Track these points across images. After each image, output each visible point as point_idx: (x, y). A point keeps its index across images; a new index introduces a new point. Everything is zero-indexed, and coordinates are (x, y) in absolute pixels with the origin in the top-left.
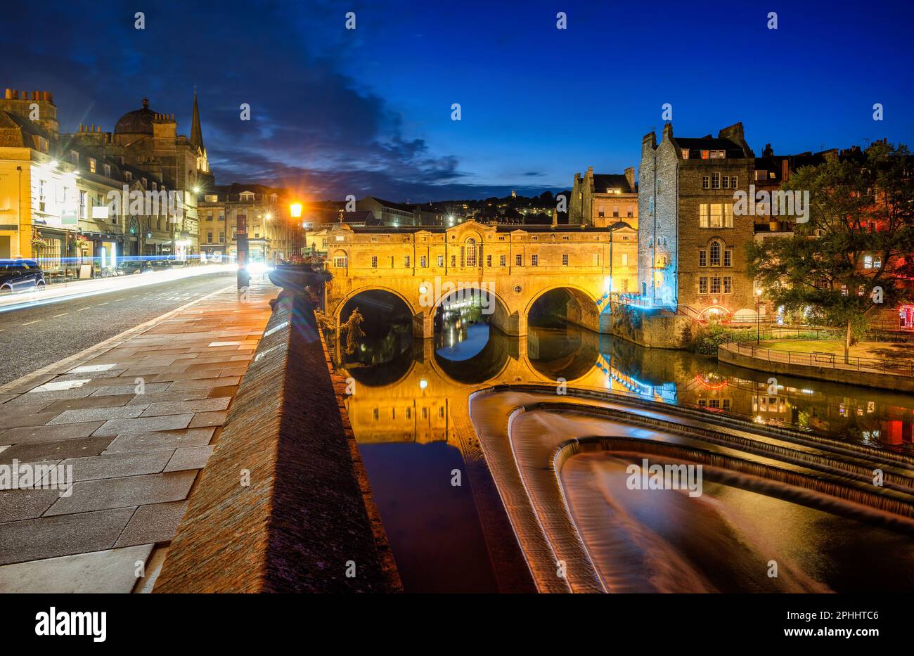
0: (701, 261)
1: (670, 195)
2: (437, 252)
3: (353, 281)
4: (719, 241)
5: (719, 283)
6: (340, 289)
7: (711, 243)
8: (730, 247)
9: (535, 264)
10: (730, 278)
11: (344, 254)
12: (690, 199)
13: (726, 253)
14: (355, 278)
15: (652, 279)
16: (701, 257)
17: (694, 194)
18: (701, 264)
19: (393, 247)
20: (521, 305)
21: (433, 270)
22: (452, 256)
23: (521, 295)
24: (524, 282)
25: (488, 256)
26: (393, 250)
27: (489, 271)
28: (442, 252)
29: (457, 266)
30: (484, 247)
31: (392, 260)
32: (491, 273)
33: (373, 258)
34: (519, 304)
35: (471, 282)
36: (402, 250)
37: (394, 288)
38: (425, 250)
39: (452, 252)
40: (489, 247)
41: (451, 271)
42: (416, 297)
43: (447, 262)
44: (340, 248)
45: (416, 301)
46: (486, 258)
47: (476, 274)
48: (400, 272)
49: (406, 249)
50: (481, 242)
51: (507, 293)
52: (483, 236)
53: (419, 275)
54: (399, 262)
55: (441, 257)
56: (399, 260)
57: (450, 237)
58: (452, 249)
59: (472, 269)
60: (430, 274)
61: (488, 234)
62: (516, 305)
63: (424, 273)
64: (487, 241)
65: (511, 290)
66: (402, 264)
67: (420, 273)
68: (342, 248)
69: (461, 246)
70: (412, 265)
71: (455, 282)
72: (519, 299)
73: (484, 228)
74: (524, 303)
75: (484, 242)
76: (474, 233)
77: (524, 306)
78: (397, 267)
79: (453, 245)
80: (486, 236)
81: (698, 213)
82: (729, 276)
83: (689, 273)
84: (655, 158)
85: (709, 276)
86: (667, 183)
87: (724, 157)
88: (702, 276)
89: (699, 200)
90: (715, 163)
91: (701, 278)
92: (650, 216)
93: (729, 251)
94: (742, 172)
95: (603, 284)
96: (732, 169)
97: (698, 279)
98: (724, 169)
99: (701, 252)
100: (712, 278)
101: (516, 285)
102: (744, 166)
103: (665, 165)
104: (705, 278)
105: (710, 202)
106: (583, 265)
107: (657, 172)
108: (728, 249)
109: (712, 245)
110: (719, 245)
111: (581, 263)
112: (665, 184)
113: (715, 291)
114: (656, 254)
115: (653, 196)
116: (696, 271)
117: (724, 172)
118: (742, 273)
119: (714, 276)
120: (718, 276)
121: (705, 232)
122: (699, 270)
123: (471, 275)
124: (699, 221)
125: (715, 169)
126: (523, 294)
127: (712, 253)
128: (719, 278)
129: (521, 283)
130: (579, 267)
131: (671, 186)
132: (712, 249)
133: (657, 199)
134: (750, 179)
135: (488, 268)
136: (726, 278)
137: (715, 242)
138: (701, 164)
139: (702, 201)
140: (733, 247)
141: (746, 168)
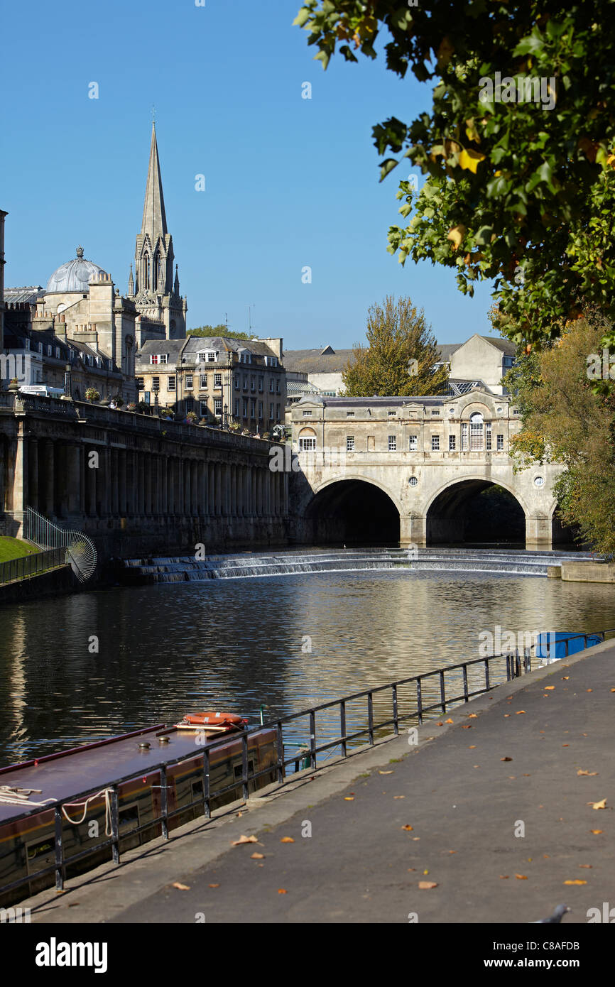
2: (433, 430)
11: (313, 434)
19: (375, 424)
20: (544, 502)
21: (425, 455)
22: (451, 437)
23: (543, 490)
24: (547, 471)
25: (499, 436)
26: (375, 428)
27: (499, 456)
28: (438, 431)
29: (458, 449)
30: (493, 424)
31: (373, 442)
32: (501, 459)
33: (350, 439)
34: (541, 501)
35: (476, 472)
36: (386, 429)
37: (375, 478)
38: (416, 429)
39: (451, 430)
40: (500, 425)
41: (449, 457)
42: (404, 491)
43: (444, 444)
44: (307, 426)
45: (404, 495)
46: (496, 438)
47: (483, 460)
48: (384, 457)
49: (390, 426)
50: (490, 416)
51: (525, 486)
52: (492, 410)
53: (407, 461)
54: (382, 444)
55: (436, 438)
56: (382, 441)
57: (448, 411)
58: (450, 428)
59: (477, 454)
60: (421, 460)
61: (498, 406)
62: (537, 503)
63: (414, 459)
64: (497, 416)
65: (530, 483)
66: (386, 447)
67: (409, 458)
68: (311, 426)
69: (463, 422)
70: (399, 447)
71: (454, 470)
72: (540, 495)
73: (494, 399)
74: (547, 500)
75: (494, 418)
76: (480, 405)
77: (547, 504)
78: (379, 451)
79: (452, 420)
80: (496, 409)
101: (536, 474)
123: (477, 462)
126: (547, 487)
129: (544, 472)
135: (499, 452)
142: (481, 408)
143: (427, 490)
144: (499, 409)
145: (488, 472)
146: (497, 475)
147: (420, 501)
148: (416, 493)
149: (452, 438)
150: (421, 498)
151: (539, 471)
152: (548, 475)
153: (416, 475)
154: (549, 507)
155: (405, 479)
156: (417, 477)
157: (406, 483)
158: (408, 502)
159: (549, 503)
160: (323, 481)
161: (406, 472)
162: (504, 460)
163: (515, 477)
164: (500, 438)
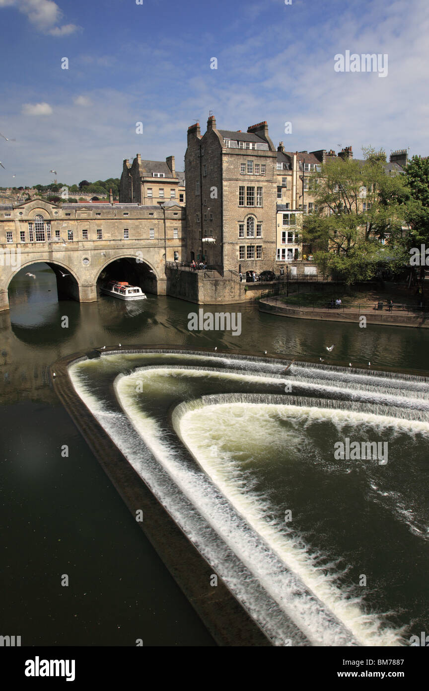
0: (240, 233)
1: (215, 177)
2: (7, 228)
4: (253, 216)
5: (253, 250)
7: (247, 218)
8: (260, 222)
10: (260, 246)
13: (258, 226)
15: (200, 249)
16: (240, 230)
17: (234, 177)
18: (240, 236)
20: (90, 275)
22: (21, 232)
24: (91, 254)
25: (56, 232)
27: (58, 245)
28: (11, 228)
29: (27, 241)
30: (52, 223)
34: (88, 274)
35: (42, 256)
39: (21, 228)
40: (57, 223)
41: (21, 247)
43: (16, 239)
47: (46, 248)
50: (49, 218)
51: (77, 265)
52: (51, 213)
55: (10, 234)
57: (18, 214)
58: (21, 226)
59: (42, 244)
61: (55, 210)
62: (86, 275)
64: (55, 218)
65: (80, 263)
69: (30, 222)
71: (26, 256)
72: (88, 270)
73: (51, 205)
74: (92, 274)
75: (52, 219)
76: (42, 210)
77: (92, 276)
79: (22, 221)
80: (53, 213)
81: (238, 193)
82: (260, 245)
83: (231, 243)
84: (201, 146)
85: (246, 245)
86: (212, 168)
87: (256, 149)
88: (241, 245)
89: (238, 183)
90: (249, 153)
91: (240, 247)
92: (196, 196)
93: (260, 225)
94: (268, 162)
95: (159, 253)
96: (262, 158)
97: (238, 248)
98: (256, 158)
99: (240, 226)
100: (248, 247)
101: (84, 257)
102: (270, 157)
103: (210, 152)
104: (243, 247)
105: (246, 185)
106: (141, 238)
107: (203, 158)
108: (259, 223)
109: (248, 220)
110: (253, 219)
111: (140, 236)
112: (210, 168)
113: (250, 257)
114: (204, 228)
115: (199, 179)
116: (236, 241)
117: (256, 160)
118: (268, 242)
119: (249, 245)
120: (252, 245)
121: (243, 209)
122: (239, 241)
123: (42, 249)
124: (238, 200)
125: (250, 158)
126: (91, 265)
127: (248, 226)
128: (253, 247)
129: (89, 255)
130: (138, 240)
131: (216, 170)
132: (248, 223)
133: (203, 182)
134: (273, 167)
135: (57, 243)
136: (257, 247)
137: (250, 218)
138: (239, 153)
139: (240, 184)
140: (262, 222)
141: (271, 159)
142: (42, 212)
144: (56, 213)
145: (51, 256)
146: (57, 258)
147: (2, 280)
151: (85, 254)
152: (92, 257)
154: (94, 277)
159: (94, 275)
162: (61, 248)
163: (70, 259)
164: (58, 232)
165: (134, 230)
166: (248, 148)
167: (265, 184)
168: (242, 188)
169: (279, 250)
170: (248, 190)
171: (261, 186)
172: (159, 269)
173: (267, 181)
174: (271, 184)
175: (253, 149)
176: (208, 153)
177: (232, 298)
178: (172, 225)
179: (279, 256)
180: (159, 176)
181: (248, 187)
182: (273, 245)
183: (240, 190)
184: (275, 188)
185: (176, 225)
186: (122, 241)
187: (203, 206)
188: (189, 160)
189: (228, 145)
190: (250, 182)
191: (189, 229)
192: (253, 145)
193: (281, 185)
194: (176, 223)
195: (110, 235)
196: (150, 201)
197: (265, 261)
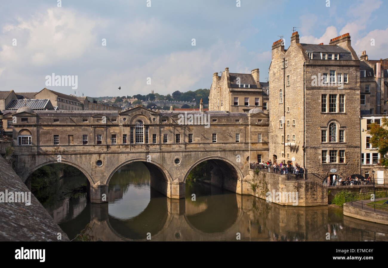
0: (322, 138)
1: (297, 87)
2: (112, 131)
3: (37, 157)
4: (335, 122)
5: (336, 155)
6: (25, 163)
7: (329, 123)
8: (343, 127)
9: (190, 141)
10: (343, 151)
11: (29, 133)
12: (315, 91)
13: (340, 131)
14: (39, 154)
15: (283, 152)
16: (322, 134)
18: (322, 141)
19: (73, 128)
20: (181, 174)
21: (108, 147)
22: (123, 135)
23: (180, 166)
24: (182, 155)
26: (73, 130)
27: (154, 147)
28: (116, 131)
29: (128, 143)
30: (150, 127)
31: (72, 138)
32: (155, 149)
33: (56, 136)
34: (179, 173)
35: (140, 156)
36: (81, 130)
37: (74, 162)
38: (102, 131)
39: (124, 131)
41: (123, 148)
42: (94, 170)
43: (119, 140)
44: (25, 128)
45: (93, 173)
46: (152, 136)
47: (144, 150)
48: (80, 149)
49: (84, 129)
50: (149, 123)
51: (169, 165)
52: (150, 119)
53: (96, 151)
54: (78, 140)
55: (114, 136)
56: (78, 138)
57: (122, 119)
58: (124, 129)
59: (140, 146)
60: (105, 150)
62: (177, 174)
63: (100, 149)
64: (153, 123)
65: (172, 162)
66: (81, 142)
67: (97, 149)
68: (27, 128)
69: (131, 126)
70: (90, 142)
71: (127, 156)
72: (178, 170)
73: (150, 112)
74: (182, 172)
75: (151, 124)
76: (142, 116)
77: (183, 175)
78: (76, 144)
79: (125, 126)
80: (152, 119)
81: (320, 101)
82: (343, 149)
83: (314, 148)
84: (284, 59)
85: (328, 149)
86: (295, 78)
87: (338, 59)
88: (324, 149)
89: (321, 91)
90: (332, 63)
91: (323, 151)
92: (280, 104)
93: (343, 131)
94: (351, 70)
95: (243, 156)
96: (345, 68)
97: (320, 152)
98: (338, 68)
99: (322, 131)
100: (330, 151)
101: (176, 157)
102: (352, 66)
103: (293, 64)
104: (326, 151)
105: (328, 92)
106: (228, 142)
107: (286, 70)
108: (342, 129)
109: (330, 125)
110: (335, 125)
111: (227, 140)
112: (293, 78)
113: (333, 162)
114: (286, 133)
115: (282, 88)
116: (319, 146)
117: (339, 70)
118: (352, 147)
119: (332, 149)
120: (335, 149)
121: (325, 115)
122: (321, 145)
123: (140, 150)
124: (321, 107)
125: (332, 68)
126: (182, 165)
127: (330, 132)
128: (336, 151)
129: (180, 156)
130: (224, 143)
131: (299, 80)
132: (330, 128)
133: (286, 90)
134: (356, 75)
135: (154, 145)
136: (340, 151)
137: (332, 124)
138: (322, 64)
139: (323, 92)
140: (345, 127)
141: (354, 68)
143: (109, 169)
144: (154, 119)
145: (146, 156)
146: (152, 158)
147: (104, 176)
148: (102, 170)
149: (125, 136)
150: (105, 174)
151: (177, 155)
152: (183, 158)
153: (102, 159)
155: (94, 163)
156: (102, 160)
157: (95, 164)
158: (97, 176)
159: (184, 174)
160: (37, 164)
161: (95, 158)
162: (157, 149)
163: (163, 159)
164: (154, 136)
165: (222, 134)
166: (330, 59)
167: (349, 91)
168: (324, 96)
169: (363, 155)
170: (330, 97)
171: (343, 93)
172: (244, 170)
173: (350, 89)
174: (353, 91)
175: (336, 59)
176: (291, 65)
177: (315, 200)
178: (256, 130)
179: (363, 160)
180: (244, 87)
181: (330, 95)
182: (357, 150)
183: (322, 97)
184: (358, 94)
185: (260, 130)
186: (211, 144)
187: (286, 113)
188: (273, 71)
189: (311, 57)
190: (332, 90)
191: (272, 134)
192: (336, 56)
193: (364, 92)
194: (259, 129)
195: (199, 139)
196: (236, 109)
197: (349, 165)
